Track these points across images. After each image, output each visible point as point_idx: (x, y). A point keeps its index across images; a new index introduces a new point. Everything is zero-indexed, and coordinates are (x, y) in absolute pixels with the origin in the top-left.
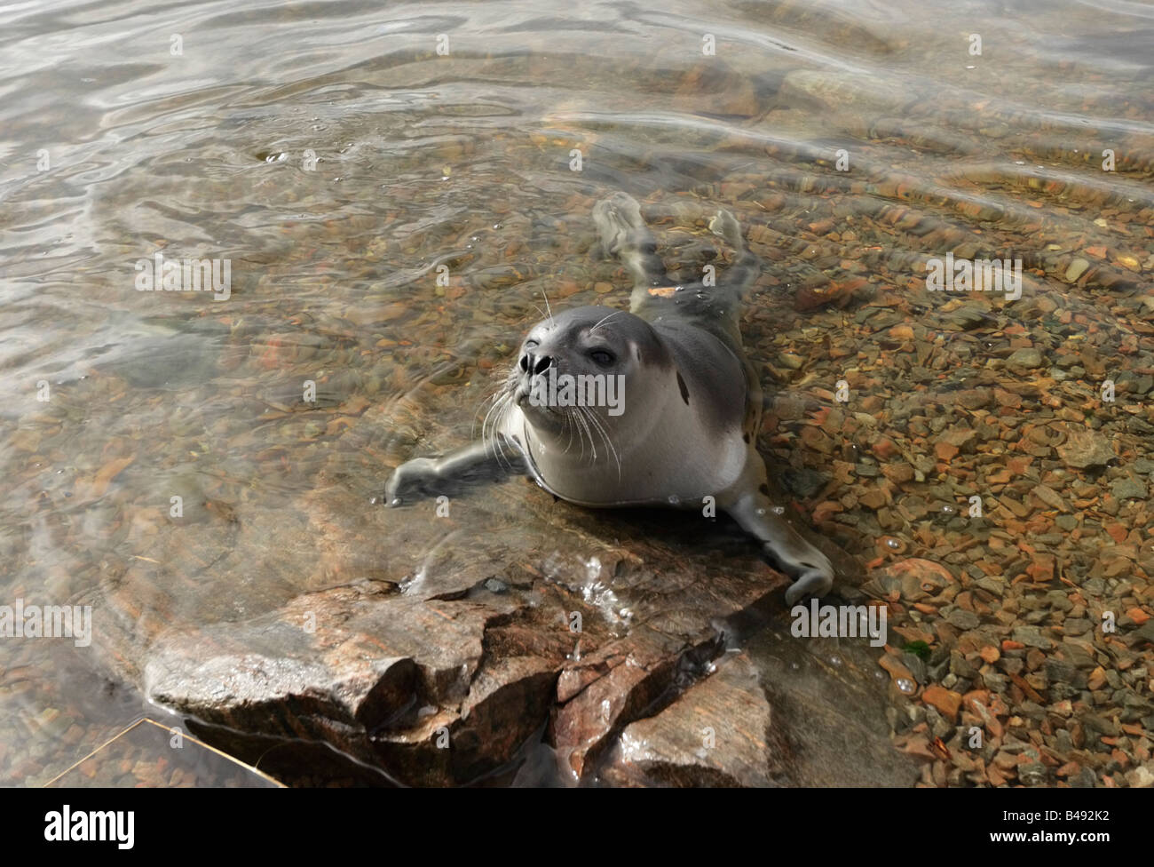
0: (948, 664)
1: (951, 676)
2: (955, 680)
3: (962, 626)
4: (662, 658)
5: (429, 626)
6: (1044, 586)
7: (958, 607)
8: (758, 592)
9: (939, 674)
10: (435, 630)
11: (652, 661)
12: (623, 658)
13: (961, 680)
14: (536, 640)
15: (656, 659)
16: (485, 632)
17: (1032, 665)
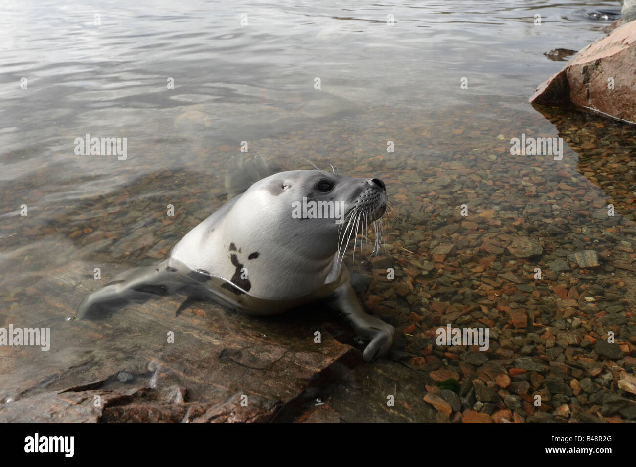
0: (474, 394)
1: (479, 403)
2: (482, 404)
3: (476, 363)
4: (258, 414)
5: (55, 413)
6: (523, 331)
7: (471, 352)
8: (331, 359)
9: (469, 401)
10: (60, 416)
11: (250, 416)
12: (226, 417)
13: (486, 403)
14: (150, 412)
15: (253, 415)
16: (104, 410)
17: (536, 385)
